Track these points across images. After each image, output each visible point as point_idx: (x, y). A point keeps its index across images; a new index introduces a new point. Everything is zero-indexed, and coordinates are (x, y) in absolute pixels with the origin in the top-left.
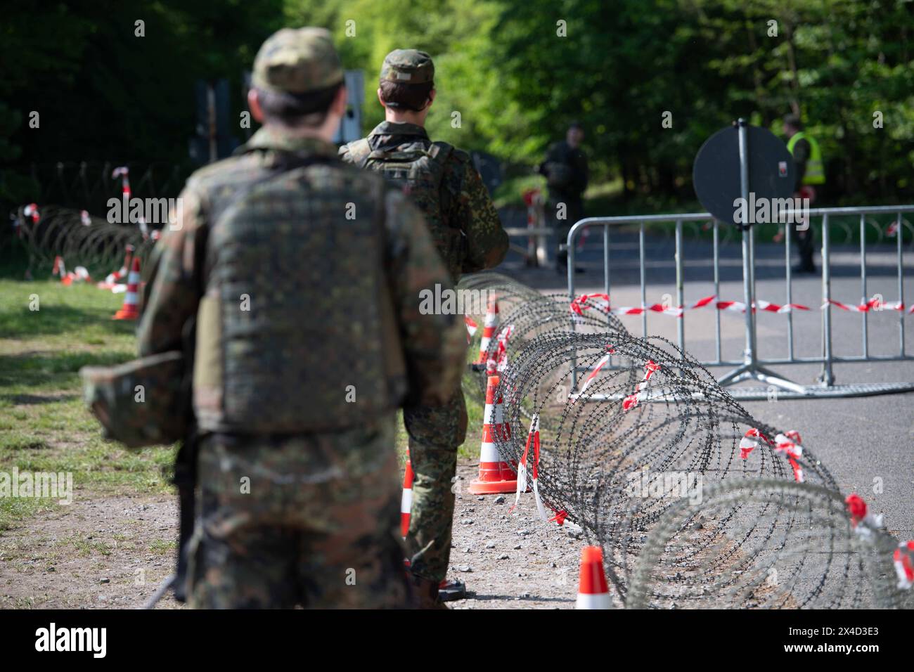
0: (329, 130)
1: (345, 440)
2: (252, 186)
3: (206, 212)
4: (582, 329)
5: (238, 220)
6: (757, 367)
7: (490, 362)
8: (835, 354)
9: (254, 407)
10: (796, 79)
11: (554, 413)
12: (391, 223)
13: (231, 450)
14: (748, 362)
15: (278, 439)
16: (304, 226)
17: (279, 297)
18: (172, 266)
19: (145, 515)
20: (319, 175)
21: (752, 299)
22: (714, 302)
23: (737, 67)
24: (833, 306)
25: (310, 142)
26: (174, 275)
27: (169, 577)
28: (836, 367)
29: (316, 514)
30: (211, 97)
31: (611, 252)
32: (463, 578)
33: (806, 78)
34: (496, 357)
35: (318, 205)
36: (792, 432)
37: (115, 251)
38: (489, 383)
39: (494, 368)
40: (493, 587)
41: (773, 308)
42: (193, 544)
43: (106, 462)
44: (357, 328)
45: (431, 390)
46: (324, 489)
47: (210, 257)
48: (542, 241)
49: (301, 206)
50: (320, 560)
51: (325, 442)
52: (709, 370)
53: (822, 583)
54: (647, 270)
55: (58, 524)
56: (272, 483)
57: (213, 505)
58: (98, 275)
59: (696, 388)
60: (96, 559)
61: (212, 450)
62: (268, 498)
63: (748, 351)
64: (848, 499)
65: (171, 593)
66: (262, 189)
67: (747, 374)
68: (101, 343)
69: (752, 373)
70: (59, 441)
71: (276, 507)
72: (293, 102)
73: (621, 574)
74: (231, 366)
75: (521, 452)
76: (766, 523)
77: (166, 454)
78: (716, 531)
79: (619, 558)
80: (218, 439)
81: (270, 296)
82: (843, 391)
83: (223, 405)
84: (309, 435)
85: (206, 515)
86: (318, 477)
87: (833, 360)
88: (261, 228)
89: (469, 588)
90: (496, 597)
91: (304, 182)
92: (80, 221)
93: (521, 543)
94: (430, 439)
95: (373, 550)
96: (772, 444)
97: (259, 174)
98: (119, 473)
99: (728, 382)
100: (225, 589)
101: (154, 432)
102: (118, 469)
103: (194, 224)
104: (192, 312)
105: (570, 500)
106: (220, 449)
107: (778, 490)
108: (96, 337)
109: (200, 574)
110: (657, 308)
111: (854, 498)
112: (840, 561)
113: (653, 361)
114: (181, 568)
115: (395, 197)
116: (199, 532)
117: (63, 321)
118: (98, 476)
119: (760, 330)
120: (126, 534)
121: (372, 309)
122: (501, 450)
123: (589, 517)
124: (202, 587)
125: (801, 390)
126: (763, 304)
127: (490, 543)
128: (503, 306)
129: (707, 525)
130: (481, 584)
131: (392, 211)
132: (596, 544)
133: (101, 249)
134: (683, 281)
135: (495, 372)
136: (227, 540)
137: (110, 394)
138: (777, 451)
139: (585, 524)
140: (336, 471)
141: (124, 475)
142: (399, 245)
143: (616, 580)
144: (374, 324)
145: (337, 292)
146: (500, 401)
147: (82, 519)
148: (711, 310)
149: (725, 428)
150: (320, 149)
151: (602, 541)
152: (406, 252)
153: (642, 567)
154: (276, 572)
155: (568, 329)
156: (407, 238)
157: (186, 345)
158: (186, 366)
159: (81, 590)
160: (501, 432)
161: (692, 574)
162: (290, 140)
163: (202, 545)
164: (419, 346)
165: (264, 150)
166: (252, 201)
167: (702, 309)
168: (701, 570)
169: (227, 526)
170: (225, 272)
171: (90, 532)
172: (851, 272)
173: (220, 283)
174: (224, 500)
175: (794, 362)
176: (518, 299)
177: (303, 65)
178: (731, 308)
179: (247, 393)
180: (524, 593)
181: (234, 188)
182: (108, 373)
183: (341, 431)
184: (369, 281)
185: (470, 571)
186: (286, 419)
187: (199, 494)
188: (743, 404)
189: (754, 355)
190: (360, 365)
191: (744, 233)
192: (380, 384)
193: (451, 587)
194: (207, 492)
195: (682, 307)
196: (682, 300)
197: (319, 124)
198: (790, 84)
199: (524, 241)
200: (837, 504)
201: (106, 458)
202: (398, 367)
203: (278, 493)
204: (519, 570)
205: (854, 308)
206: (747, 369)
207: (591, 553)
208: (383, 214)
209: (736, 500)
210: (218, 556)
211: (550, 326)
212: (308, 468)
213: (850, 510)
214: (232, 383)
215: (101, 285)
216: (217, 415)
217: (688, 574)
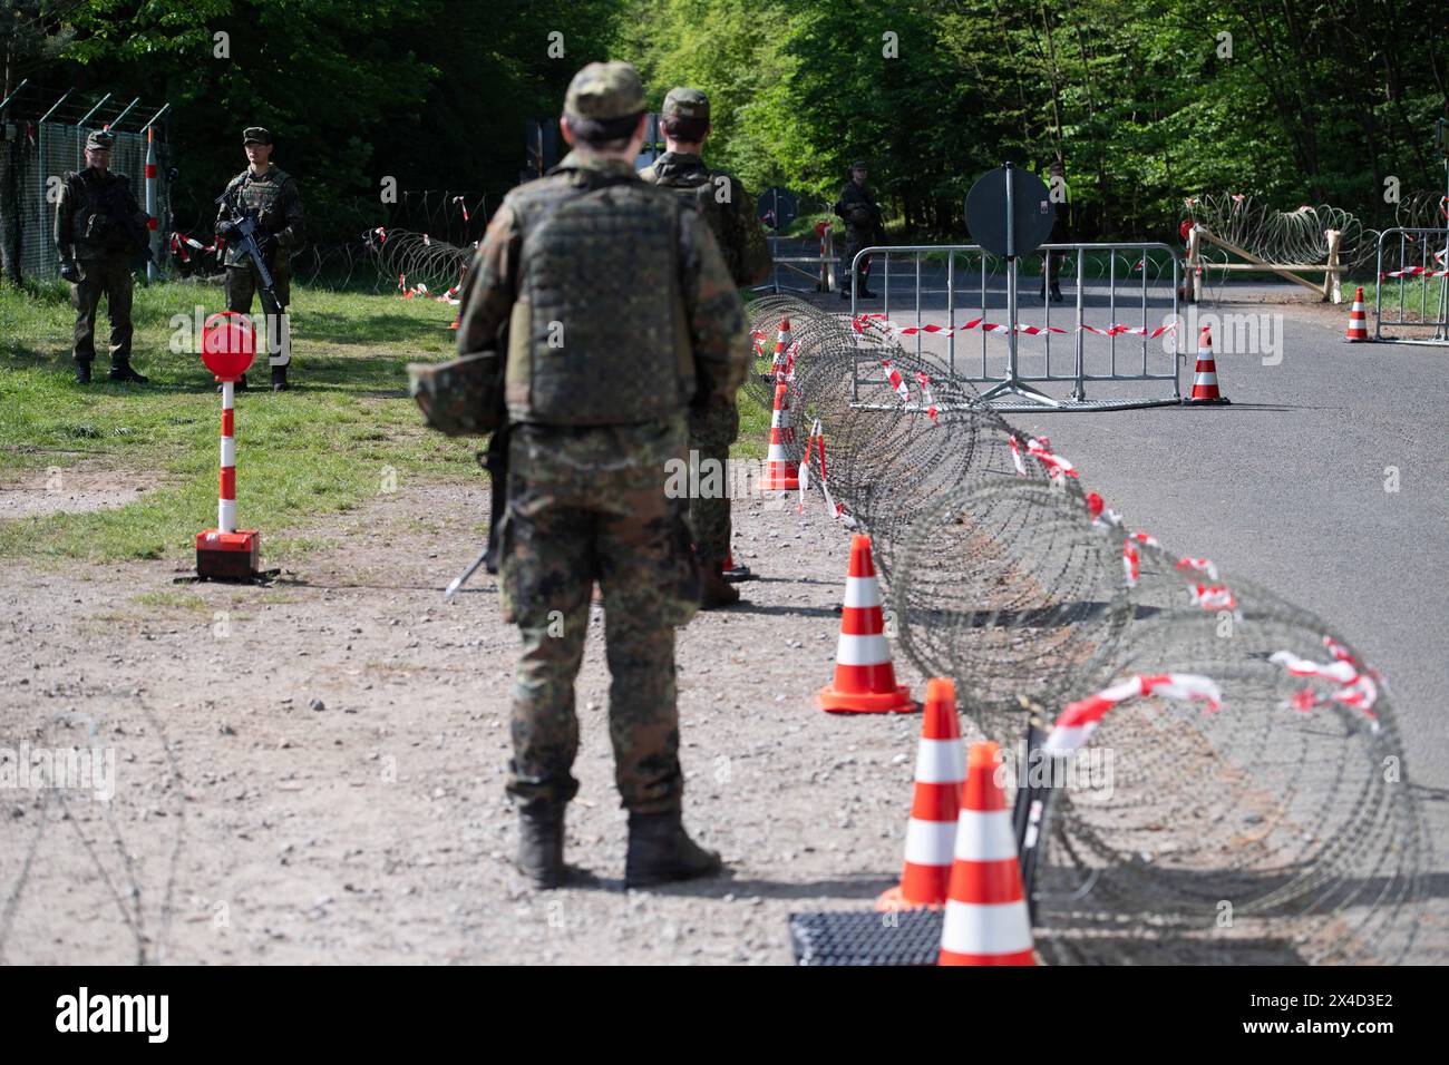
0: (632, 153)
1: (639, 433)
2: (561, 203)
3: (519, 226)
4: (862, 345)
5: (547, 233)
6: (1017, 383)
7: (779, 373)
8: (1085, 373)
9: (558, 401)
10: (1061, 131)
11: (836, 420)
12: (685, 239)
13: (537, 438)
14: (1009, 378)
15: (580, 431)
16: (607, 240)
17: (583, 303)
18: (487, 273)
19: (470, 500)
20: (620, 194)
21: (1014, 322)
22: (981, 324)
23: (1011, 117)
24: (1085, 330)
25: (614, 164)
26: (490, 281)
27: (482, 552)
28: (1086, 384)
29: (613, 499)
30: (540, 134)
31: (890, 279)
32: (748, 563)
33: (1068, 131)
34: (785, 369)
35: (619, 220)
36: (1042, 438)
37: (451, 270)
38: (777, 391)
39: (783, 378)
40: (775, 572)
41: (1032, 331)
42: (503, 522)
43: (437, 454)
44: (652, 332)
45: (718, 391)
46: (620, 475)
47: (522, 266)
48: (831, 269)
49: (604, 221)
50: (616, 539)
51: (622, 434)
52: (976, 384)
53: (1064, 571)
54: (922, 296)
55: (394, 506)
56: (574, 470)
57: (521, 488)
58: (436, 291)
59: (961, 398)
60: (425, 537)
61: (521, 440)
62: (571, 483)
63: (1009, 368)
64: (1088, 496)
65: (483, 565)
66: (569, 205)
67: (1008, 389)
68: (437, 349)
69: (1013, 388)
70: (397, 434)
71: (577, 491)
72: (599, 128)
73: (888, 562)
74: (539, 364)
75: (804, 453)
76: (1018, 518)
77: (482, 443)
78: (974, 526)
79: (887, 548)
80: (526, 428)
81: (574, 303)
82: (1092, 406)
83: (530, 399)
84: (607, 428)
85: (514, 497)
86: (615, 466)
87: (1084, 378)
88: (568, 240)
89: (753, 571)
90: (777, 580)
91: (608, 200)
92: (422, 241)
93: (801, 534)
94: (707, 437)
95: (664, 532)
96: (1026, 448)
97: (569, 192)
98: (448, 464)
99: (990, 396)
100: (530, 563)
101: (471, 423)
102: (448, 460)
103: (508, 236)
104: (507, 315)
105: (846, 496)
106: (528, 438)
107: (1029, 488)
108: (433, 344)
109: (509, 549)
110: (930, 329)
111: (1094, 495)
112: (1080, 550)
113: (923, 374)
114: (493, 544)
115: (689, 215)
116: (508, 512)
117: (405, 330)
118: (429, 465)
119: (1021, 351)
120: (452, 516)
121: (666, 317)
122: (786, 452)
123: (862, 511)
124: (510, 561)
125: (1055, 404)
126: (1024, 327)
127: (774, 533)
128: (793, 323)
129: (967, 520)
130: (765, 568)
131: (686, 228)
132: (867, 536)
133: (439, 266)
134: (953, 307)
135: (784, 382)
136: (531, 520)
137: (432, 388)
138: (1029, 453)
139: (858, 517)
140: (631, 461)
141: (453, 465)
142: (693, 258)
143: (883, 567)
144: (668, 330)
145: (634, 300)
146: (787, 407)
147: (414, 502)
148: (978, 331)
149: (986, 433)
150: (623, 171)
151: (871, 531)
152: (698, 265)
153: (906, 553)
154: (576, 550)
155: (849, 345)
156: (699, 253)
157: (500, 345)
158: (500, 363)
159: (412, 563)
160: (786, 436)
161: (952, 562)
162: (595, 162)
163: (510, 522)
164: (708, 350)
165: (572, 171)
166: (560, 217)
167: (970, 330)
168: (960, 560)
169: (534, 507)
170: (535, 280)
171: (421, 513)
172: (1102, 302)
173: (531, 289)
174: (531, 484)
175: (1049, 379)
176: (806, 318)
177: (610, 94)
178: (996, 330)
179: (553, 388)
180: (803, 577)
181: (545, 204)
182: (430, 368)
183: (637, 425)
184: (664, 290)
185: (755, 556)
186: (586, 413)
187: (509, 477)
188: (1004, 416)
189: (1014, 372)
190: (655, 367)
191: (1009, 263)
192: (672, 384)
193: (738, 570)
194: (517, 477)
195: (952, 328)
196: (952, 322)
197: (623, 148)
198: (1054, 136)
199: (815, 268)
200: (1079, 501)
201: (438, 450)
202: (689, 370)
203: (579, 479)
204: (799, 556)
205: (1103, 332)
206: (1009, 384)
207: (861, 542)
208: (678, 231)
209: (990, 497)
210: (526, 533)
211: (834, 341)
212: (606, 458)
213: (1090, 506)
214: (539, 379)
215: (439, 299)
216: (525, 408)
217: (947, 563)
